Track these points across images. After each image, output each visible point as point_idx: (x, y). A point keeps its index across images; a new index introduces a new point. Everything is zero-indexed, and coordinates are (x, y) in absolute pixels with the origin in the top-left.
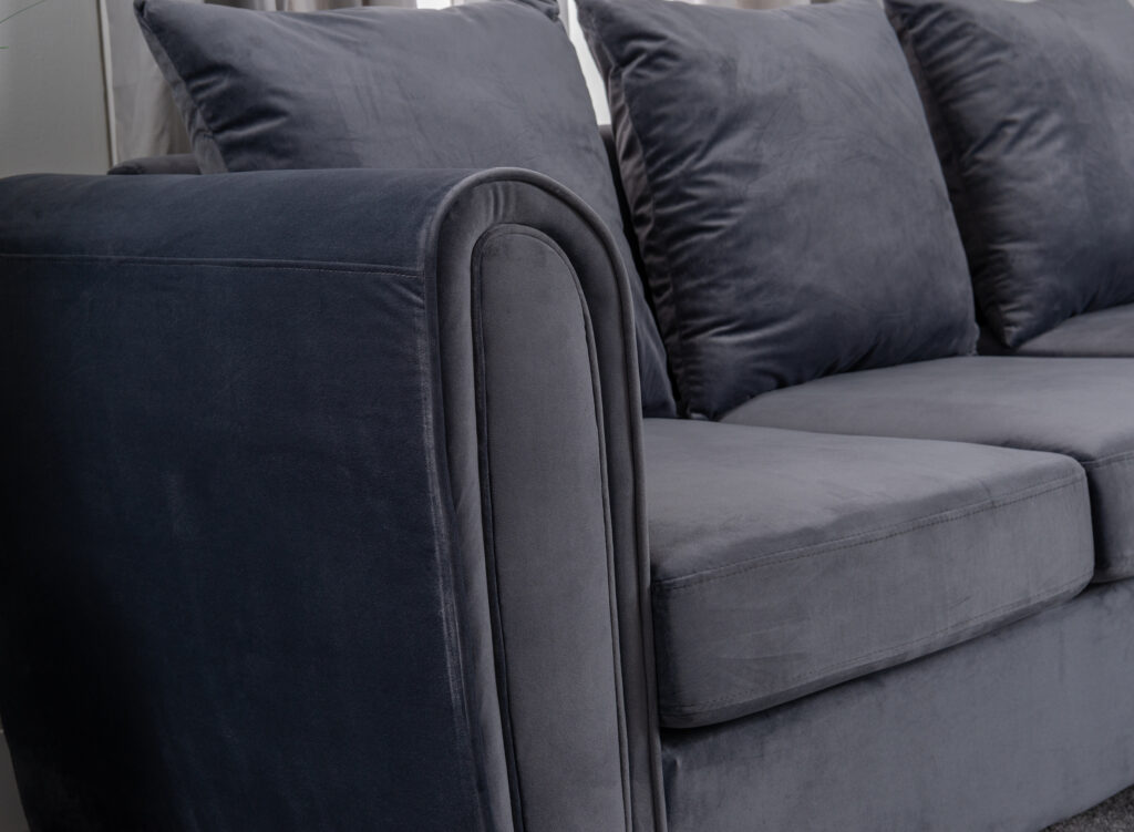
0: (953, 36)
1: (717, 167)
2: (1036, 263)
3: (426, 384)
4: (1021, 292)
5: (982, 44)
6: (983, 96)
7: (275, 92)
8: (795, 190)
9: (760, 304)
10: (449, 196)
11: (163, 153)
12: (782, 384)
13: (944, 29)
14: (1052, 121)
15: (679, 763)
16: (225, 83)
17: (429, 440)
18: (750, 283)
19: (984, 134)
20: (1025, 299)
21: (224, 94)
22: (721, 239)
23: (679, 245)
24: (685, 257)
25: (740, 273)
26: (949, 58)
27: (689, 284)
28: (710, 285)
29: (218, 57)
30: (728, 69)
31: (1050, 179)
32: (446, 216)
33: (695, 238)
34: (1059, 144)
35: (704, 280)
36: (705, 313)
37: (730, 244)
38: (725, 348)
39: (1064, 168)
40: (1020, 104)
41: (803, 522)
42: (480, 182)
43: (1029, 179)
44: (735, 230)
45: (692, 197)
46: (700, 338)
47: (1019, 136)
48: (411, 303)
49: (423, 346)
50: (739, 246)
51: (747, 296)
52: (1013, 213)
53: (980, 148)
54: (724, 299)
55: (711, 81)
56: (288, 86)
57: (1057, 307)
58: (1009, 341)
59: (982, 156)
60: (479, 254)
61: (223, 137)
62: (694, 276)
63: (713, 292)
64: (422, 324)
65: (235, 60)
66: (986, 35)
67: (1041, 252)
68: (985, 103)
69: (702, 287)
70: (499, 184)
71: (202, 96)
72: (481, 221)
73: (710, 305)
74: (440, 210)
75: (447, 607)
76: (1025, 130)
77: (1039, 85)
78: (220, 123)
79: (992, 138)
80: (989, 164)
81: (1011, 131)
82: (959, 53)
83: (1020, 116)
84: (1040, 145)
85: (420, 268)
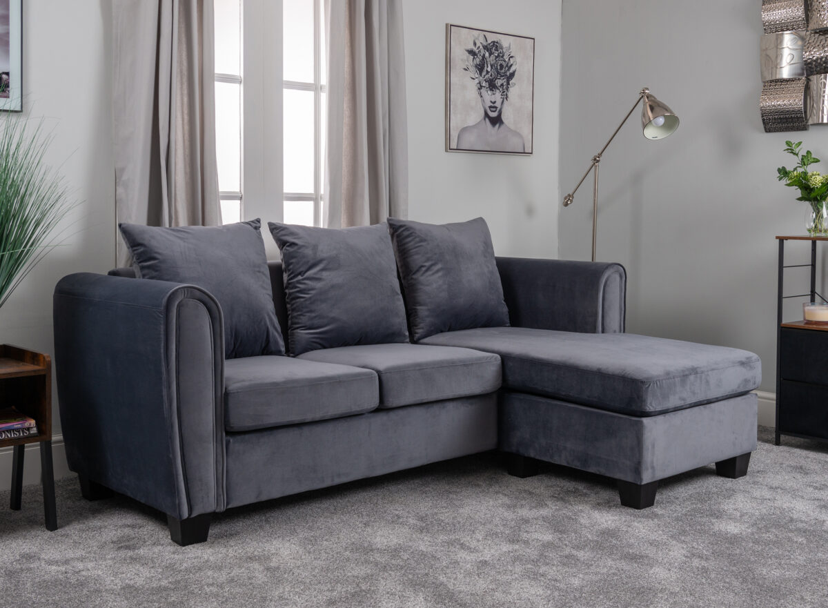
0: (408, 236)
1: (308, 279)
2: (426, 313)
3: (162, 337)
4: (420, 323)
5: (417, 239)
6: (416, 257)
7: (156, 253)
8: (333, 287)
9: (316, 322)
10: (171, 291)
11: (128, 267)
12: (325, 347)
13: (406, 233)
14: (439, 266)
15: (231, 441)
16: (142, 249)
17: (162, 351)
18: (313, 315)
19: (415, 270)
20: (422, 325)
21: (142, 252)
22: (306, 300)
23: (294, 302)
24: (295, 306)
25: (311, 311)
26: (407, 243)
27: (295, 314)
28: (301, 315)
29: (141, 241)
30: (315, 247)
31: (435, 286)
32: (170, 296)
33: (298, 300)
34: (440, 274)
35: (299, 313)
36: (298, 323)
37: (308, 302)
38: (303, 334)
39: (441, 282)
40: (428, 260)
41: (275, 381)
42: (180, 288)
43: (427, 285)
44: (310, 298)
45: (299, 287)
46: (295, 331)
47: (427, 271)
48: (160, 317)
49: (162, 328)
50: (311, 303)
51: (312, 319)
52: (422, 297)
53: (414, 274)
54: (304, 320)
55: (308, 252)
56: (160, 251)
57: (432, 328)
58: (415, 339)
59: (414, 277)
60: (179, 306)
61: (141, 264)
62: (297, 312)
63: (301, 317)
64: (162, 322)
65: (146, 242)
66: (419, 236)
67: (429, 310)
68: (417, 259)
69: (298, 315)
70: (186, 289)
71: (136, 252)
72: (180, 298)
73: (300, 321)
74: (168, 295)
75: (165, 393)
76: (428, 269)
77: (436, 254)
78: (141, 260)
79: (418, 271)
80: (415, 279)
81: (424, 269)
82: (410, 242)
83: (427, 264)
84: (433, 274)
85: (162, 308)
